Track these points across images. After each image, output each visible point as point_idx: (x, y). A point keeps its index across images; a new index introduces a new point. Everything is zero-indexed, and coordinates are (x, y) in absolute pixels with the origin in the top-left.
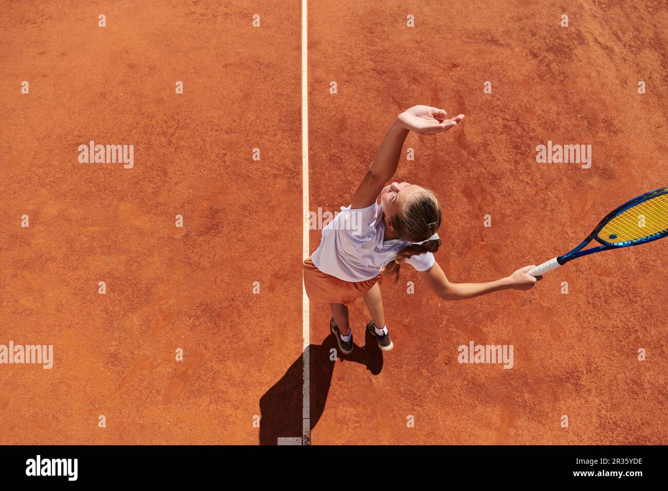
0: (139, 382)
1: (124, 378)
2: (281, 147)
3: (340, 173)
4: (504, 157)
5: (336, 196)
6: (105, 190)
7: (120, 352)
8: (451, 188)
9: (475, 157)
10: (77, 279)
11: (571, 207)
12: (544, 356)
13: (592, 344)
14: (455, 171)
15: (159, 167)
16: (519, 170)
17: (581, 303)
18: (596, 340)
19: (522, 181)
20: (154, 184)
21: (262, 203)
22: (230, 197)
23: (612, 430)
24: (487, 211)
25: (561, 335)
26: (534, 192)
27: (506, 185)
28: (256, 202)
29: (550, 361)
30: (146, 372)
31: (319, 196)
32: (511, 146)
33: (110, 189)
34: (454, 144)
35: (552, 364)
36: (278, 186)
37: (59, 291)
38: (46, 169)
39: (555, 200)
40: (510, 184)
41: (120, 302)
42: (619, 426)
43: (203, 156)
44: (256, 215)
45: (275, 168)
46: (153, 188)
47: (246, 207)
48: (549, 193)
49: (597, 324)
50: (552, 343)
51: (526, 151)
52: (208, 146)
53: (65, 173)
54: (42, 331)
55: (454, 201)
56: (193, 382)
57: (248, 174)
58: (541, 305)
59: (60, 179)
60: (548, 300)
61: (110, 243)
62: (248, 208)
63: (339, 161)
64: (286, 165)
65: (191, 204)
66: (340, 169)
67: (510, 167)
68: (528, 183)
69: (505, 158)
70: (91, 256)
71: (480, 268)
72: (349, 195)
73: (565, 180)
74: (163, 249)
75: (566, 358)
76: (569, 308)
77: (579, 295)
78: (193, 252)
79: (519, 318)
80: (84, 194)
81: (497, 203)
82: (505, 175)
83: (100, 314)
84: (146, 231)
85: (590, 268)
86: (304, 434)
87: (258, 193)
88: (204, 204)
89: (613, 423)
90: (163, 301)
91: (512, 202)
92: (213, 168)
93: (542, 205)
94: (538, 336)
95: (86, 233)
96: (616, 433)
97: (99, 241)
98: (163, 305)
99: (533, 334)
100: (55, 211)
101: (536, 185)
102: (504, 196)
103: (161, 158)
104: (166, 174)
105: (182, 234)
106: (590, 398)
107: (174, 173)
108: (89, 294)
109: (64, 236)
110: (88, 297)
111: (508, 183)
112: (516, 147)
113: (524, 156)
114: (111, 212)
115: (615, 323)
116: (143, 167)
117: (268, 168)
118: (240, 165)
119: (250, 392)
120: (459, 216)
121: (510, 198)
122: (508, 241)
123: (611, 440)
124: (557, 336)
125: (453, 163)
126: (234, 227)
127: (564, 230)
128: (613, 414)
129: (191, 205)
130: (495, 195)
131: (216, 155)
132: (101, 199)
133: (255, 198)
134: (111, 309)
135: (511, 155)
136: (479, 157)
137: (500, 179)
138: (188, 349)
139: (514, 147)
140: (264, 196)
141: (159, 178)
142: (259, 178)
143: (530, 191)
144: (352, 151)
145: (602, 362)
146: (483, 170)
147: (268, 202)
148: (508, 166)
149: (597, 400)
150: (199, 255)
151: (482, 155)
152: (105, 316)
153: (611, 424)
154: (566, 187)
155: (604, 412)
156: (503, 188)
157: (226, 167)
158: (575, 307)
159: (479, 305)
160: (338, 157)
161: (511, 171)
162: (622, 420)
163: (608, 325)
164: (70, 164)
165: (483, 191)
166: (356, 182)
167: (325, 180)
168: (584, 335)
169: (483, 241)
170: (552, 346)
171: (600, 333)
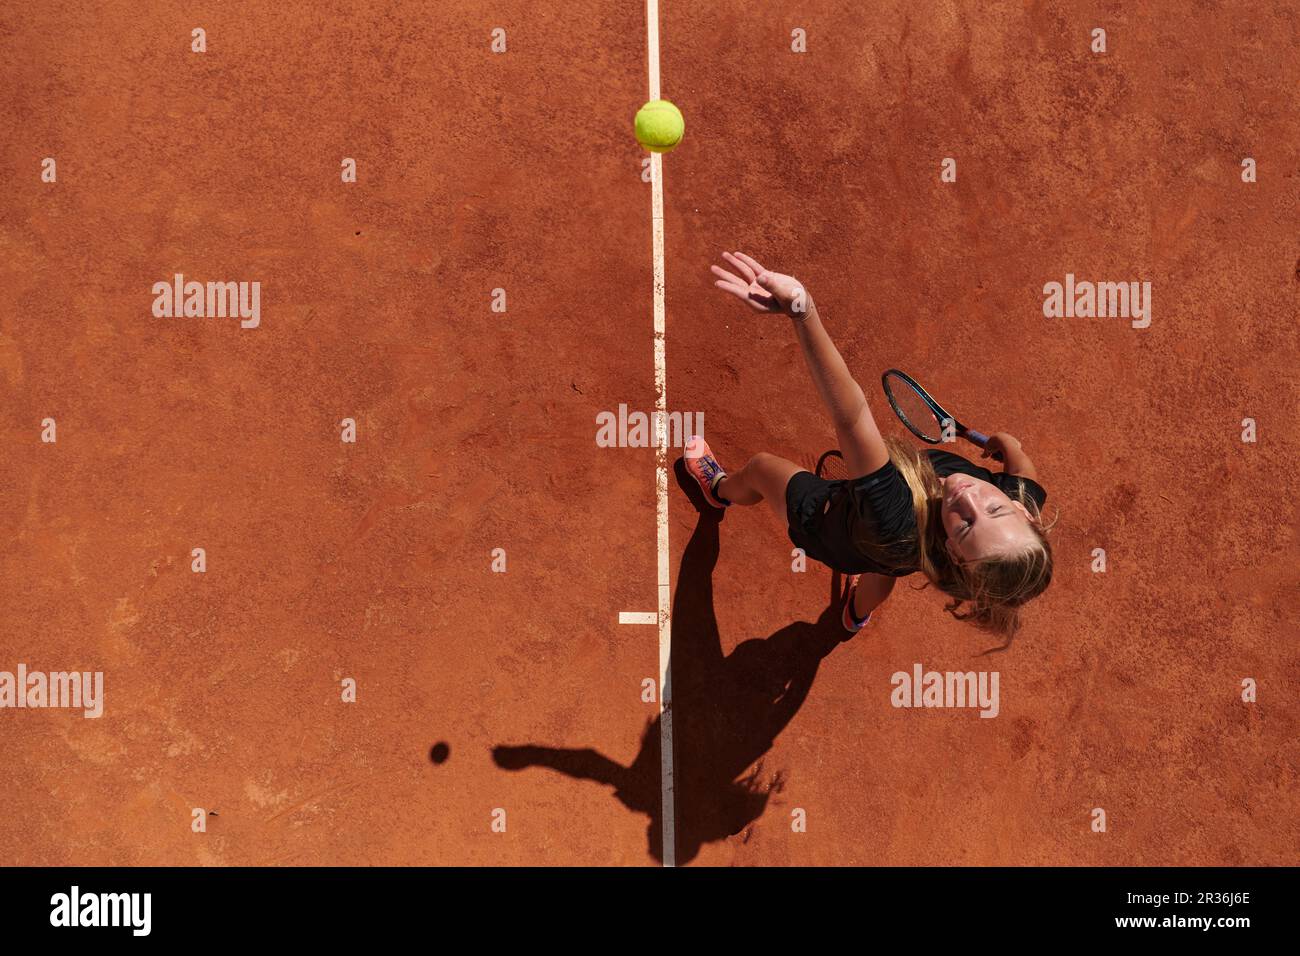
0: (390, 524)
1: (366, 518)
2: (608, 86)
3: (721, 143)
4: (1041, 113)
5: (714, 193)
6: (280, 175)
7: (353, 475)
8: (931, 179)
9: (985, 112)
10: (258, 347)
11: (1153, 222)
12: (1059, 493)
13: (1143, 477)
14: (944, 143)
15: (375, 127)
16: (1067, 142)
17: (1138, 405)
18: (1152, 469)
19: (1069, 166)
20: (370, 162)
21: (575, 205)
22: (515, 192)
23: (1149, 612)
24: (995, 227)
25: (1094, 459)
26: (1088, 190)
27: (1037, 174)
28: (563, 202)
29: (1069, 503)
30: (400, 509)
31: (681, 193)
32: (1060, 89)
33: (289, 173)
34: (947, 82)
35: (1070, 507)
36: (604, 169)
37: (231, 370)
38: (160, 127)
39: (1127, 207)
40: (1045, 171)
41: (341, 391)
42: (1162, 606)
43: (458, 104)
44: (565, 229)
45: (598, 131)
46: (369, 170)
47: (546, 212)
48: (1118, 191)
49: (1158, 442)
50: (1076, 473)
51: (1087, 100)
52: (465, 82)
53: (197, 137)
54: (217, 439)
55: (935, 205)
56: (479, 525)
57: (546, 143)
58: (1068, 407)
59: (190, 151)
60: (1081, 399)
61: (306, 280)
62: (551, 215)
63: (720, 117)
64: (619, 126)
65: (444, 204)
66: (722, 136)
67: (1050, 134)
68: (1079, 170)
69: (1043, 115)
70: (275, 304)
71: (970, 338)
72: (739, 191)
73: (1152, 164)
74: (403, 294)
75: (1096, 498)
76: (1115, 414)
77: (1138, 389)
78: (456, 300)
79: (1027, 429)
80: (241, 182)
81: (1016, 211)
82: (1038, 153)
83: (310, 411)
84: (367, 259)
85: (1166, 342)
86: (660, 608)
87: (567, 185)
88: (467, 206)
89: (1154, 601)
90: (414, 389)
91: (1043, 210)
92: (479, 130)
93: (1100, 218)
94: (1053, 461)
95: (259, 261)
96: (1154, 616)
97: (285, 276)
98: (413, 396)
99: (1046, 457)
100: (195, 217)
101: (1095, 174)
102: (1030, 197)
103: (377, 105)
104: (389, 140)
105: (434, 266)
106: (1124, 563)
107: (405, 138)
108: (284, 375)
109: (221, 267)
110: (284, 381)
111: (1043, 169)
112: (1069, 91)
113: (1082, 112)
114: (298, 218)
115: (1190, 441)
116: (345, 126)
117: (582, 132)
118: (529, 124)
119: (572, 544)
120: (942, 237)
121: (1042, 201)
122: (1025, 289)
123: (1144, 625)
124: (1085, 461)
125: (941, 125)
126: (528, 254)
127: (1133, 267)
128: (1155, 587)
129: (443, 208)
130: (1014, 193)
131: (482, 100)
132: (275, 193)
133: (561, 195)
134: (327, 402)
135: (1055, 108)
136: (992, 111)
137: (1027, 161)
138: (464, 473)
139: (1065, 93)
140: (579, 191)
141: (378, 150)
142: (566, 153)
143: (1082, 186)
144: (746, 95)
145: (1155, 505)
146: (997, 140)
147: (587, 203)
148: (1047, 133)
149: (1134, 566)
150: (468, 306)
151: (1000, 109)
152: (317, 414)
153: (1150, 602)
154: (1152, 179)
155: (1141, 584)
156: (1032, 179)
157: (504, 128)
158: (1126, 410)
159: (960, 406)
160: (719, 109)
161: (1051, 143)
162: (1168, 596)
163: (1177, 444)
164: (203, 117)
165: (990, 184)
166: (752, 164)
167: (692, 158)
168: (1133, 460)
169: (980, 287)
170: (1075, 477)
171: (1160, 457)
